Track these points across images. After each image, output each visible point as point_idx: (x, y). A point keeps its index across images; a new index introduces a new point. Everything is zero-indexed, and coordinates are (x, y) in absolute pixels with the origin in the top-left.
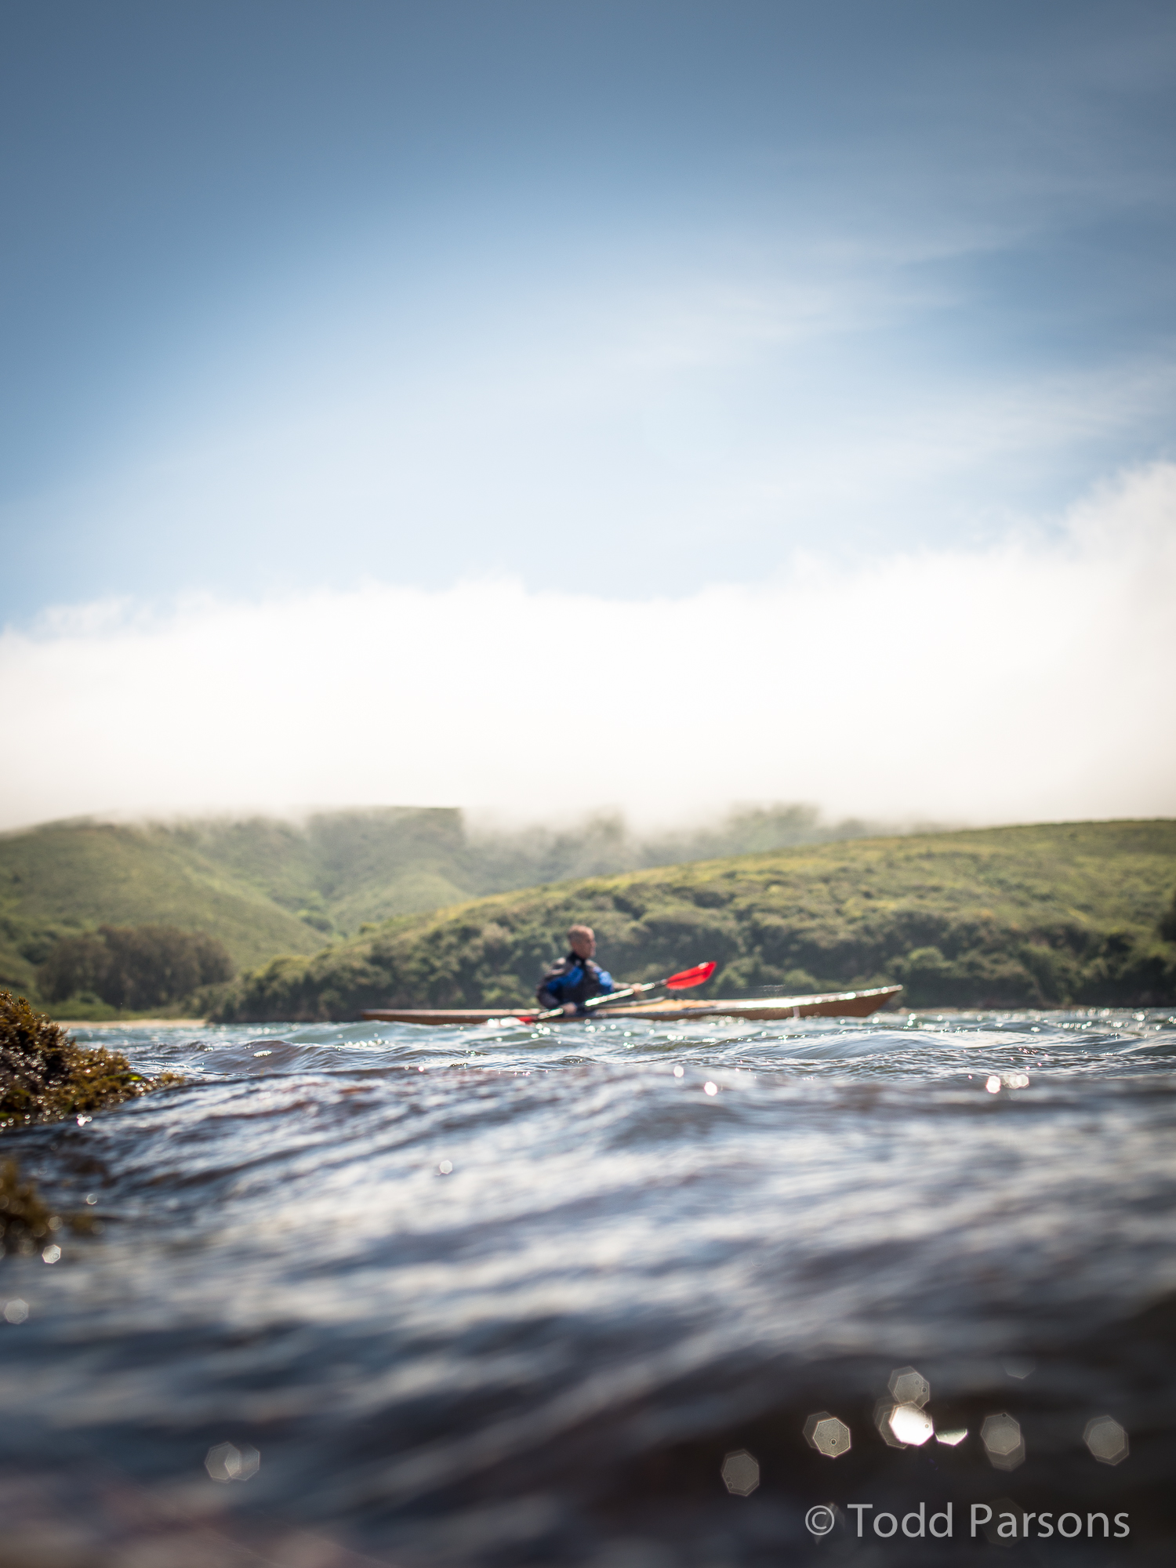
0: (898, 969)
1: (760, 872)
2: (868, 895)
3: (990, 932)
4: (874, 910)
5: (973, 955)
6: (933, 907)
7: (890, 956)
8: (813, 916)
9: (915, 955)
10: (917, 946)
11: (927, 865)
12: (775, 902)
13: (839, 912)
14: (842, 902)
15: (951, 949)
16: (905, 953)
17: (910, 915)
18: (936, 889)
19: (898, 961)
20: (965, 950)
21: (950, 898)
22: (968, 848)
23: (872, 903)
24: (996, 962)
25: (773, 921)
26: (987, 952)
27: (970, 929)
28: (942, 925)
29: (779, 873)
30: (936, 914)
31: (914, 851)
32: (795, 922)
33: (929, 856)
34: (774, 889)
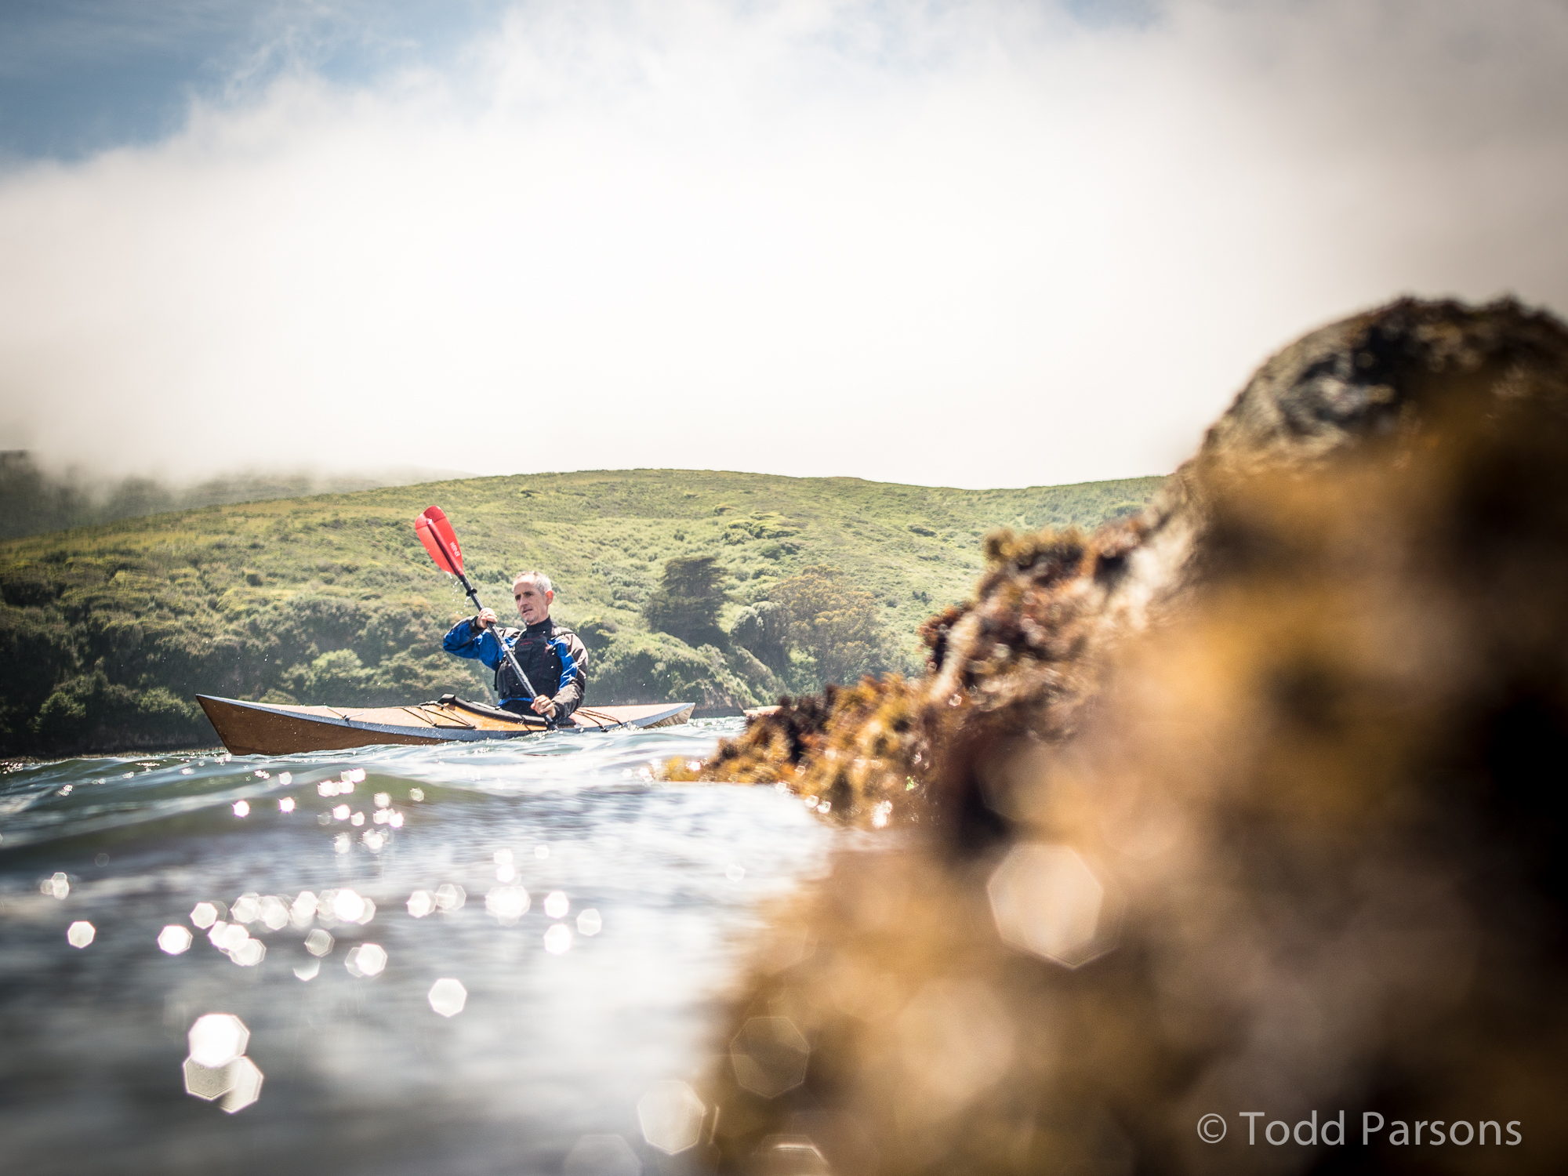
0: (299, 681)
1: (101, 553)
2: (254, 581)
3: (425, 626)
4: (265, 602)
5: (401, 658)
6: (344, 595)
7: (288, 664)
8: (178, 612)
9: (321, 662)
10: (323, 650)
11: (334, 537)
12: (120, 594)
13: (213, 605)
14: (219, 592)
15: (371, 653)
16: (309, 660)
17: (315, 607)
18: (349, 570)
19: (298, 670)
20: (391, 652)
21: (369, 582)
22: (389, 513)
23: (261, 592)
24: (433, 666)
25: (122, 620)
26: (418, 654)
27: (397, 622)
28: (359, 619)
29: (129, 553)
30: (351, 604)
31: (317, 519)
32: (152, 621)
33: (337, 525)
34: (121, 576)
